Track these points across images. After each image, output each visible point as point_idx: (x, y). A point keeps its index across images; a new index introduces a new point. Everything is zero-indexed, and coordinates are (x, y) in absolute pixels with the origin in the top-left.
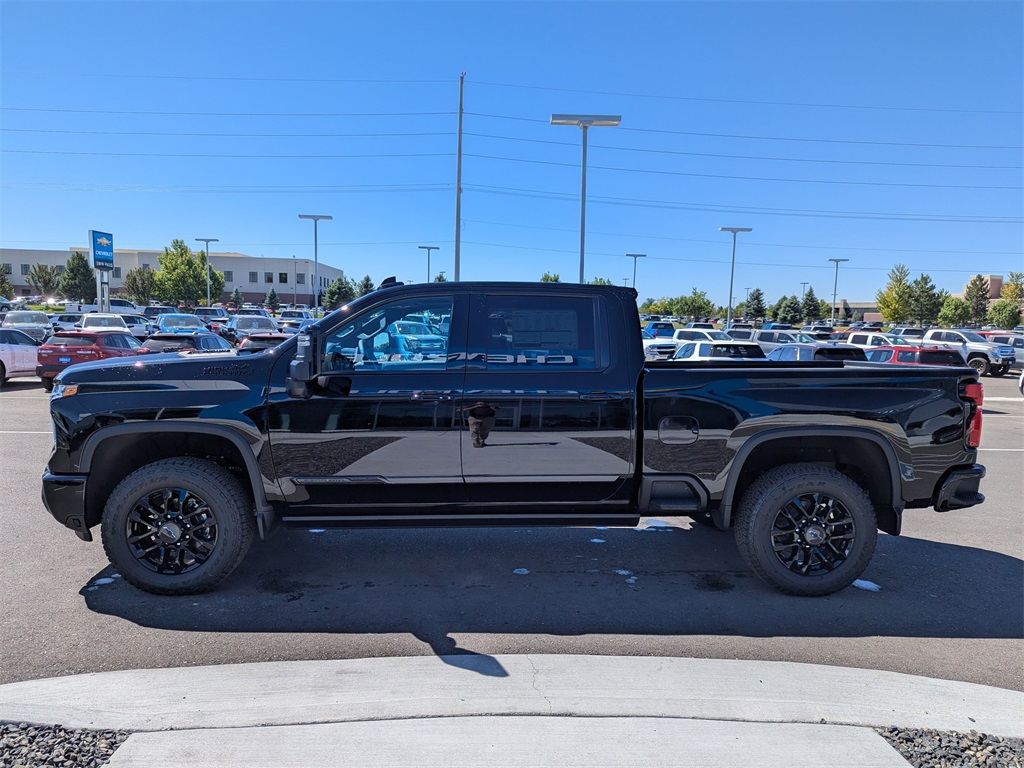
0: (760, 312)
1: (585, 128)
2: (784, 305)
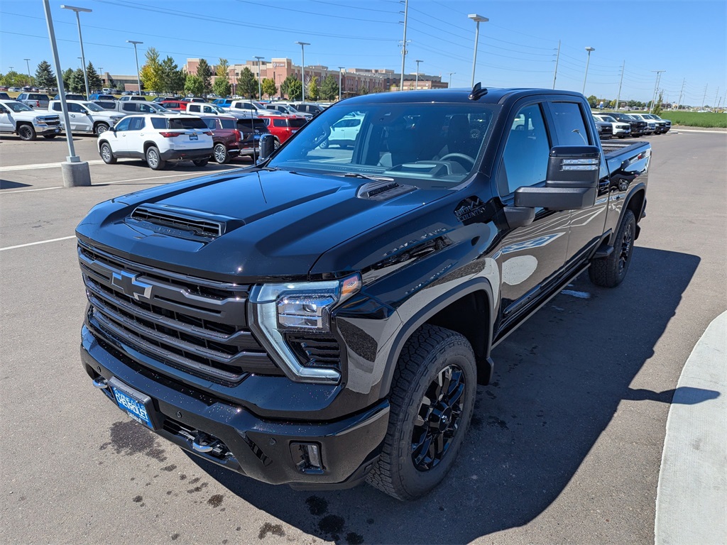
0: (51, 82)
2: (72, 76)
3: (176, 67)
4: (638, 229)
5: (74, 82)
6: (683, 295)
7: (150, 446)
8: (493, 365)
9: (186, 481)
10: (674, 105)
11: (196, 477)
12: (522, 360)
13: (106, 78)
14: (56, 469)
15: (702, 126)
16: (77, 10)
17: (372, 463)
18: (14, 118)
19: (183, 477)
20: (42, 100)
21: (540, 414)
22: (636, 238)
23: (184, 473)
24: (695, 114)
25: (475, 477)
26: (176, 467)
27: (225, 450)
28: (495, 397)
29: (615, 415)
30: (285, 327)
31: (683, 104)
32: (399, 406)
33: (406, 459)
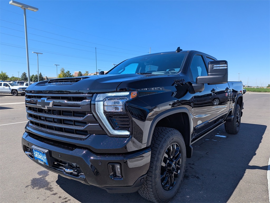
0: (26, 79)
1: (25, 9)
2: (34, 77)
3: (70, 74)
4: (242, 113)
5: (34, 79)
6: (263, 136)
7: (47, 186)
8: (192, 148)
9: (61, 199)
10: (246, 86)
11: (66, 197)
12: (203, 156)
13: (46, 78)
14: (5, 195)
15: (257, 91)
16: (37, 53)
17: (144, 178)
18: (11, 88)
19: (60, 197)
20: (22, 83)
21: (213, 174)
22: (241, 116)
23: (61, 196)
24: (254, 88)
25: (188, 197)
26: (57, 194)
27: (79, 172)
28: (193, 169)
29: (245, 174)
30: (107, 112)
31: (249, 86)
32: (155, 154)
33: (158, 180)
